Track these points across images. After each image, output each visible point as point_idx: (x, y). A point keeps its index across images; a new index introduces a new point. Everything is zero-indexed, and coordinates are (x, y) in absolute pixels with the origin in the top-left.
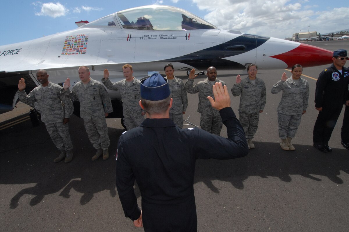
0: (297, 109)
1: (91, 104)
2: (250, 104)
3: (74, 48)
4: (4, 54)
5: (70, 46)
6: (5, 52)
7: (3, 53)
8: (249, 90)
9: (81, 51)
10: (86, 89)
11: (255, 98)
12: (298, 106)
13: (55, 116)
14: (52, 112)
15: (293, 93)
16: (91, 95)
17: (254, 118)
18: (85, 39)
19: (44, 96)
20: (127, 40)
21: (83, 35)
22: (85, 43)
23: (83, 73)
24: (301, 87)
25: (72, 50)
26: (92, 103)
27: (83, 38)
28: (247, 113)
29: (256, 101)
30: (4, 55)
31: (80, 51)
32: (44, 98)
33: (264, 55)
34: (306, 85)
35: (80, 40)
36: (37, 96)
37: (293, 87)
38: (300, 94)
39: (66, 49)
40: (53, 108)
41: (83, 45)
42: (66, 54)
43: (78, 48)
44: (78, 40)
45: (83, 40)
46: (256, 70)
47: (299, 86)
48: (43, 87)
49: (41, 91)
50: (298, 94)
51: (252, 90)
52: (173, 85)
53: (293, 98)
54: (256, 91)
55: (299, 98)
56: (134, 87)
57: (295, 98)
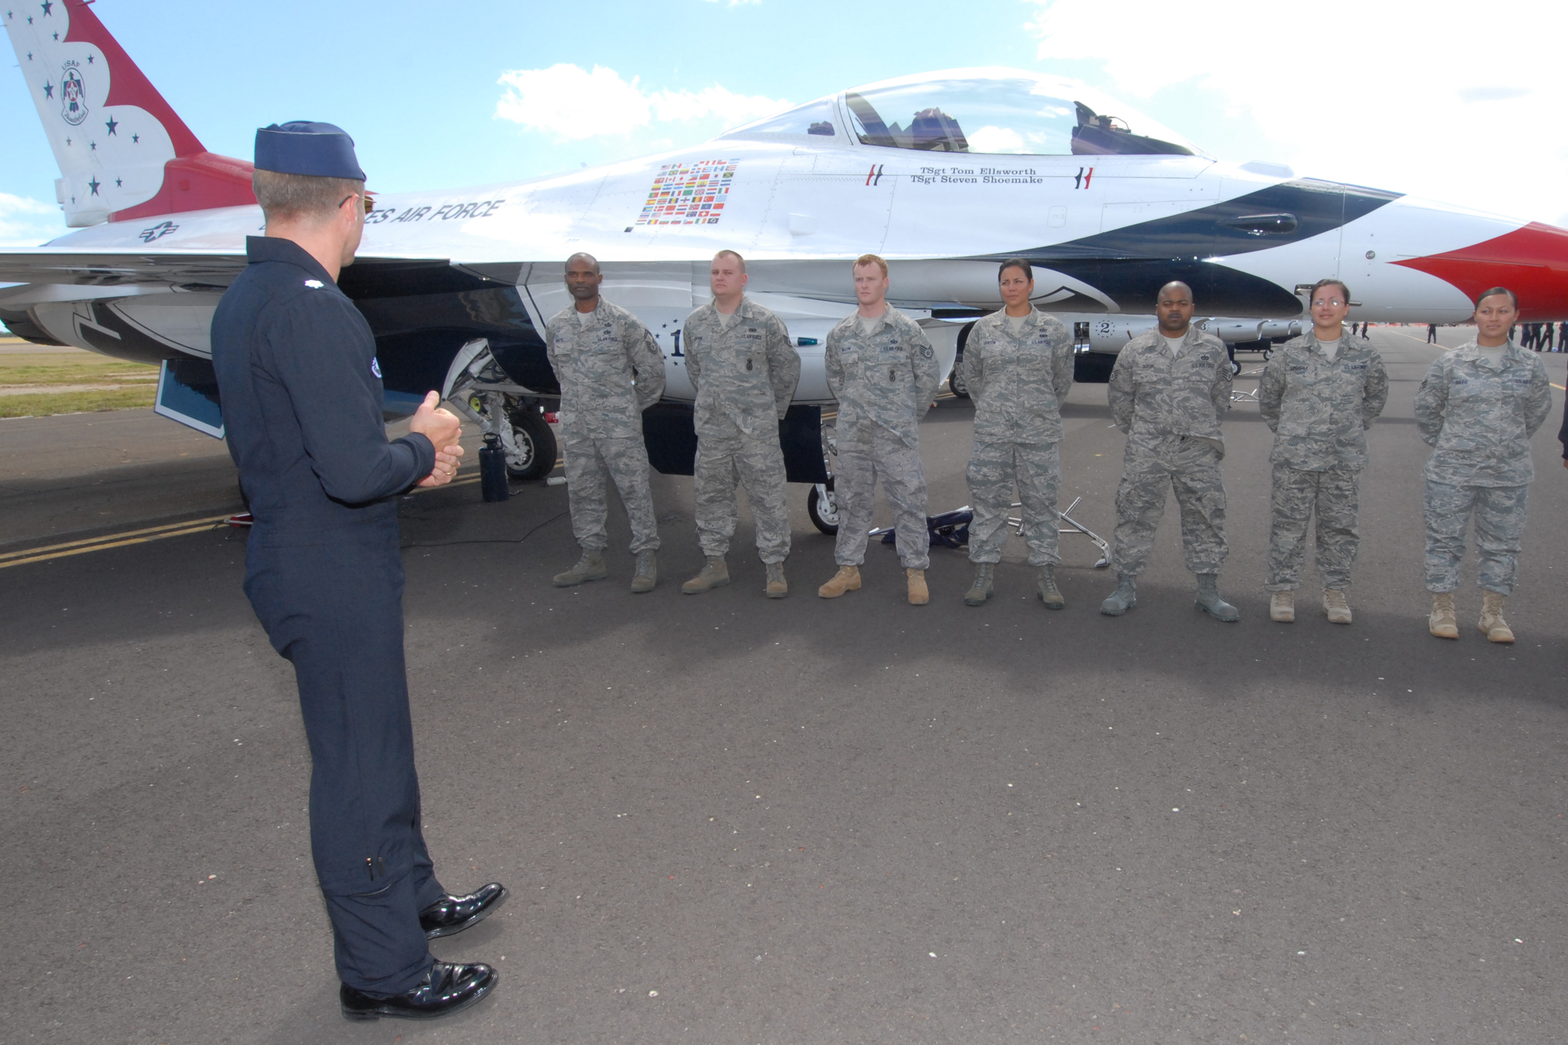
0: (1493, 462)
1: (737, 383)
2: (1309, 434)
3: (682, 203)
4: (443, 215)
5: (669, 197)
6: (446, 210)
7: (439, 213)
8: (1309, 377)
9: (704, 214)
10: (727, 333)
11: (1329, 410)
12: (1499, 450)
13: (607, 415)
14: (601, 401)
15: (1475, 399)
16: (738, 353)
17: (1333, 495)
18: (725, 175)
19: (580, 346)
20: (868, 184)
21: (720, 163)
22: (720, 190)
23: (726, 272)
24: (1511, 377)
25: (675, 211)
26: (743, 381)
27: (718, 172)
28: (1296, 467)
29: (1332, 421)
30: (444, 218)
31: (700, 215)
32: (581, 352)
33: (1371, 255)
34: (1530, 370)
35: (706, 177)
36: (557, 344)
37: (1477, 376)
38: (1505, 403)
39: (654, 206)
40: (603, 388)
41: (715, 195)
42: (653, 222)
43: (696, 203)
44: (701, 178)
45: (717, 179)
46: (1343, 300)
47: (1503, 372)
48: (579, 313)
49: (571, 328)
50: (1494, 401)
51: (1319, 378)
52: (1022, 337)
53: (1479, 418)
54: (1334, 382)
55: (1501, 420)
56: (889, 336)
57: (1483, 417)
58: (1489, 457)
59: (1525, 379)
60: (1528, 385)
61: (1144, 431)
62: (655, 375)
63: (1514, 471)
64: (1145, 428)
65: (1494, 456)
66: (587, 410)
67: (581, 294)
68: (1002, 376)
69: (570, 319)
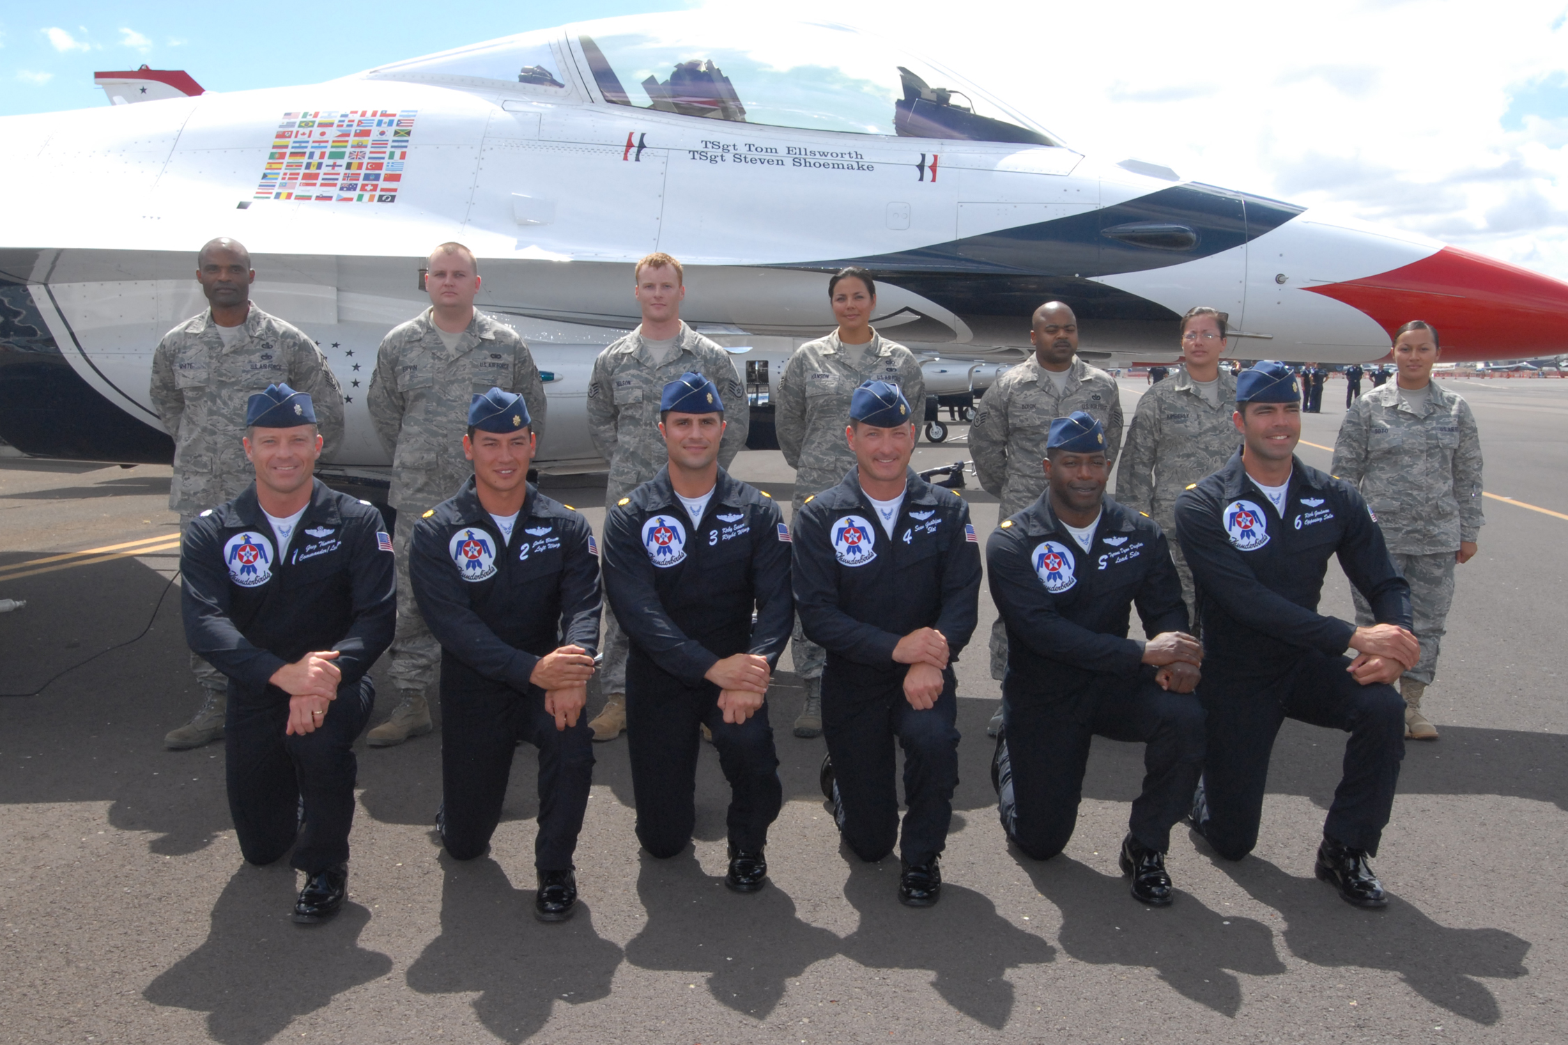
3: (329, 170)
5: (305, 160)
8: (1192, 427)
9: (369, 188)
10: (457, 359)
15: (1397, 451)
16: (478, 388)
18: (396, 133)
19: (220, 376)
20: (625, 160)
21: (384, 114)
22: (392, 153)
23: (452, 275)
24: (1434, 424)
25: (319, 181)
27: (384, 128)
31: (363, 189)
32: (222, 384)
33: (1281, 279)
34: (1455, 416)
35: (365, 133)
36: (182, 371)
37: (1397, 424)
38: (1430, 455)
39: (281, 172)
41: (385, 161)
42: (283, 196)
43: (354, 170)
44: (356, 135)
45: (384, 138)
46: (1218, 333)
47: (1426, 418)
48: (219, 327)
49: (206, 348)
50: (1418, 453)
51: (1204, 428)
52: (864, 370)
53: (1403, 473)
54: (1221, 432)
55: (1427, 475)
56: (688, 365)
57: (1407, 472)
58: (1415, 519)
59: (1450, 426)
60: (1455, 433)
61: (1021, 488)
62: (333, 421)
63: (1446, 534)
64: (1022, 484)
65: (1421, 518)
66: (229, 473)
67: (222, 298)
68: (838, 422)
69: (204, 334)
